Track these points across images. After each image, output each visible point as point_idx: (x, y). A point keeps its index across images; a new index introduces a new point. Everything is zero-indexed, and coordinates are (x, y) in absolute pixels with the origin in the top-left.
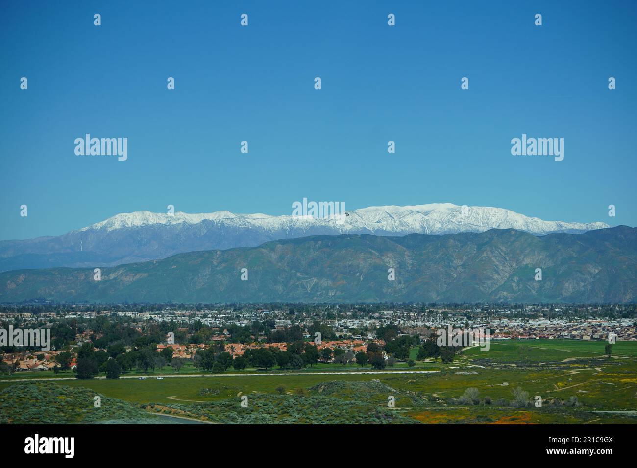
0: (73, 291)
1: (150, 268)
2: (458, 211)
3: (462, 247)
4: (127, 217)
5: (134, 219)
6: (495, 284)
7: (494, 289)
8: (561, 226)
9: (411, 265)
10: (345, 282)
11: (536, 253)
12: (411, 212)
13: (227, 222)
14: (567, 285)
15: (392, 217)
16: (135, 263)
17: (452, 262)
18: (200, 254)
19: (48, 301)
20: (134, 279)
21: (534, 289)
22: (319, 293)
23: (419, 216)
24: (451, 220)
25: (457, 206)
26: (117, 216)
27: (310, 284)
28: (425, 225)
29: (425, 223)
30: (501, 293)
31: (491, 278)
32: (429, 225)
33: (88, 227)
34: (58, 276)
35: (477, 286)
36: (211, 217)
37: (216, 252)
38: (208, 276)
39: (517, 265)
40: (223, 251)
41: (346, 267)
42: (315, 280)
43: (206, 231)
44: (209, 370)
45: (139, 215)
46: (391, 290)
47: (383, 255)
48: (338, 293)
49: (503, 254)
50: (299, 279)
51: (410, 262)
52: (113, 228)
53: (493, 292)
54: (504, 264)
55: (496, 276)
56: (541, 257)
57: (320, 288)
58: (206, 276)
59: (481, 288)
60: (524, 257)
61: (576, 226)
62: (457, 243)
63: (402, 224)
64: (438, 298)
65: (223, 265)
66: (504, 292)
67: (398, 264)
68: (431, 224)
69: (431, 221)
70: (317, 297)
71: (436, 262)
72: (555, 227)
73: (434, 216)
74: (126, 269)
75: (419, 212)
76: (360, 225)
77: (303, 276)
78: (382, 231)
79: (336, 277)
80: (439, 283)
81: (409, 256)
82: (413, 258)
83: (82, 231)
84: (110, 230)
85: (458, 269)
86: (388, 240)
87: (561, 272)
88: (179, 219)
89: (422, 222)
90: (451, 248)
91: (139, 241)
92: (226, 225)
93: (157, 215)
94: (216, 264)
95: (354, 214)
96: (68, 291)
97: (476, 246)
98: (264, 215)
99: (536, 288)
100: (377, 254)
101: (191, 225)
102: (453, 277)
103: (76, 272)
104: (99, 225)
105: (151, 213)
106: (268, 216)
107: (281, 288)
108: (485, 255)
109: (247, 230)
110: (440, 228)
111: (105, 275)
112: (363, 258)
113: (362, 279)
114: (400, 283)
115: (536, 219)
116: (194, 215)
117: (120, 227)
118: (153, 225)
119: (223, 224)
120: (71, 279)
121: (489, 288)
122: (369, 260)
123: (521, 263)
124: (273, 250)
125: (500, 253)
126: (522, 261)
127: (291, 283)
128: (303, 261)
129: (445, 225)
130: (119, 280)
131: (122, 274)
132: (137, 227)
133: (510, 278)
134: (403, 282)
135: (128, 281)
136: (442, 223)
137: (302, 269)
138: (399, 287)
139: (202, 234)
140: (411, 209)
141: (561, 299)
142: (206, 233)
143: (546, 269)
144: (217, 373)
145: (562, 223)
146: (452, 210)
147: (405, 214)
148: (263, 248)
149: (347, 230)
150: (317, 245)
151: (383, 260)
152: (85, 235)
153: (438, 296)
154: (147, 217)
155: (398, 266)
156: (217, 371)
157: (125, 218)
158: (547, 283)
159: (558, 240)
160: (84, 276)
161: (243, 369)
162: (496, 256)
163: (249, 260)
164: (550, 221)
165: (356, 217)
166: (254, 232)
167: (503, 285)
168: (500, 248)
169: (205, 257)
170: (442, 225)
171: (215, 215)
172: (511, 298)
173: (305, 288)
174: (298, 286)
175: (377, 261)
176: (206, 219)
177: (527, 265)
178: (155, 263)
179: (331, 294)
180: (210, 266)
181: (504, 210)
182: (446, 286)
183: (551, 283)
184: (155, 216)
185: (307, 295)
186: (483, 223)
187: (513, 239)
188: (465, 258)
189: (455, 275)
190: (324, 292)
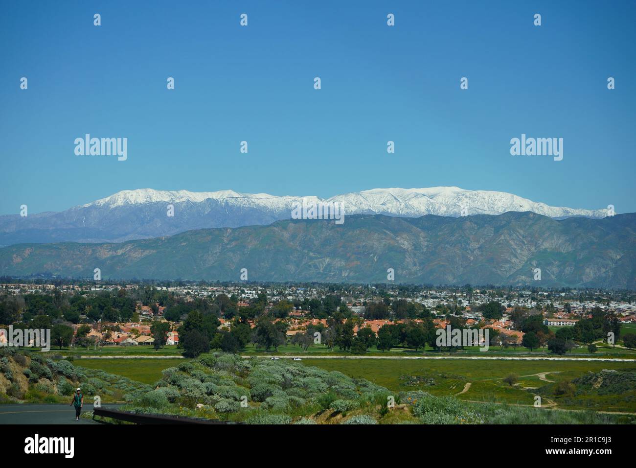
0: (80, 266)
1: (159, 245)
2: (463, 195)
3: (479, 229)
4: (130, 194)
5: (138, 196)
6: (513, 267)
7: (511, 273)
8: (568, 212)
9: (426, 246)
10: (359, 263)
11: (555, 237)
12: (417, 195)
13: (231, 202)
14: (588, 270)
15: (397, 199)
16: (143, 239)
17: (469, 245)
18: (210, 231)
19: (55, 276)
20: (143, 256)
21: (553, 273)
22: (332, 274)
23: (425, 199)
24: (457, 204)
25: (462, 190)
26: (120, 193)
27: (323, 264)
28: (430, 208)
29: (431, 206)
30: (520, 277)
31: (507, 262)
32: (435, 208)
33: (90, 204)
34: (64, 250)
35: (494, 270)
36: (215, 195)
37: (227, 230)
38: (218, 254)
39: (535, 249)
40: (234, 229)
41: (360, 247)
42: (327, 260)
43: (210, 210)
44: (346, 349)
45: (142, 193)
46: (406, 272)
47: (397, 236)
48: (352, 274)
49: (521, 237)
50: (311, 259)
51: (426, 244)
52: (116, 205)
53: (510, 276)
54: (522, 247)
55: (514, 260)
56: (560, 241)
57: (333, 268)
58: (216, 254)
59: (499, 272)
60: (543, 241)
61: (582, 212)
62: (473, 225)
63: (407, 207)
64: (455, 281)
65: (234, 243)
66: (522, 275)
67: (413, 246)
68: (437, 207)
69: (437, 205)
70: (330, 277)
71: (453, 244)
72: (562, 212)
73: (440, 199)
74: (133, 245)
75: (424, 195)
76: (365, 207)
77: (315, 256)
78: (387, 212)
79: (349, 258)
80: (456, 266)
81: (424, 238)
82: (429, 239)
83: (84, 208)
84: (112, 206)
85: (475, 252)
86: (403, 221)
87: (581, 257)
88: (182, 197)
89: (428, 205)
90: (467, 231)
91: (142, 219)
92: (230, 204)
93: (160, 193)
94: (226, 242)
95: (359, 196)
96: (75, 266)
97: (493, 229)
98: (269, 195)
99: (555, 272)
100: (392, 235)
101: (195, 204)
102: (470, 260)
103: (83, 247)
104: (102, 202)
105: (153, 190)
106: (272, 197)
107: (293, 268)
108: (502, 237)
109: (252, 209)
110: (445, 212)
111: (113, 251)
112: (377, 238)
113: (376, 260)
114: (415, 265)
115: (542, 204)
116: (198, 193)
117: (122, 204)
118: (157, 203)
119: (227, 203)
120: (78, 254)
121: (507, 272)
122: (384, 241)
123: (539, 246)
124: (285, 228)
125: (518, 237)
126: (541, 245)
127: (304, 263)
128: (316, 240)
129: (451, 209)
130: (127, 256)
131: (130, 251)
132: (141, 204)
133: (528, 263)
134: (418, 264)
135: (136, 257)
136: (448, 207)
137: (314, 249)
138: (414, 269)
139: (206, 213)
140: (416, 192)
141: (582, 285)
142: (210, 211)
143: (565, 253)
144: (356, 354)
145: (568, 209)
146: (458, 193)
147: (410, 197)
148: (274, 226)
149: (352, 211)
150: (330, 225)
151: (398, 242)
152: (87, 211)
153: (454, 279)
154: (151, 195)
155: (413, 247)
156: (358, 351)
157: (129, 195)
158: (567, 268)
159: (578, 224)
160: (91, 251)
161: (389, 350)
162: (514, 240)
163: (261, 238)
164: (556, 206)
165: (361, 198)
166: (259, 211)
167: (522, 268)
168: (518, 232)
169: (215, 234)
170: (448, 209)
171: (219, 194)
172: (530, 282)
173: (317, 268)
174: (310, 266)
175: (392, 242)
176: (210, 197)
177: (546, 249)
178: (164, 239)
179: (345, 274)
180: (221, 244)
181: (510, 195)
182: (462, 269)
183: (571, 269)
184: (158, 194)
185: (320, 276)
186: (488, 208)
187: (531, 222)
188: (482, 241)
189: (472, 258)
190: (337, 272)
